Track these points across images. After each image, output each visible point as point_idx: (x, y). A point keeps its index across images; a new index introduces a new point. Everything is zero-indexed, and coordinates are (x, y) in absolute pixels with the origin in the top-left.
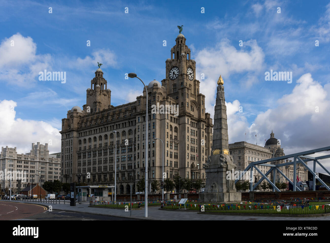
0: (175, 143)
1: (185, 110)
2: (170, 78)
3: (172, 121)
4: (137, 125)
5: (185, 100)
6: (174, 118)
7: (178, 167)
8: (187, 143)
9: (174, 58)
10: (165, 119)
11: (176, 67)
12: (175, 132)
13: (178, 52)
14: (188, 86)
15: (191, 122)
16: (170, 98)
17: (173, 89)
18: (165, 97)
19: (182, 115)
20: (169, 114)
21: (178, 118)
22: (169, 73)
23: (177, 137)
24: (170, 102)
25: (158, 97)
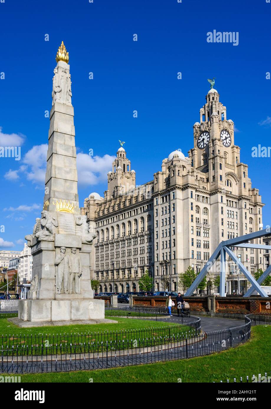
0: (205, 229)
1: (217, 185)
3: (199, 201)
4: (155, 208)
5: (217, 172)
6: (202, 197)
8: (221, 227)
10: (188, 198)
11: (206, 132)
12: (205, 214)
13: (208, 113)
14: (222, 154)
15: (227, 200)
16: (197, 171)
17: (204, 160)
18: (190, 171)
19: (214, 193)
20: (194, 191)
21: (208, 196)
22: (198, 141)
23: (208, 220)
24: (197, 176)
25: (179, 171)
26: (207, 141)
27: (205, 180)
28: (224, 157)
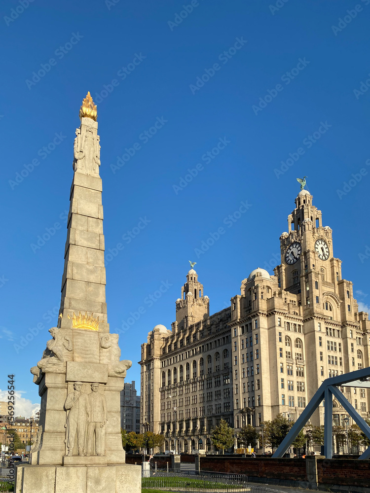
0: (298, 366)
1: (313, 308)
2: (287, 262)
3: (289, 330)
4: (233, 340)
5: (312, 292)
6: (293, 324)
8: (320, 364)
10: (275, 326)
11: (297, 243)
13: (299, 219)
14: (318, 270)
15: (327, 328)
16: (286, 292)
17: (294, 278)
18: (277, 293)
19: (308, 318)
20: (282, 317)
21: (301, 324)
22: (286, 255)
23: (302, 355)
24: (285, 298)
25: (262, 293)
26: (298, 254)
27: (297, 304)
28: (320, 272)
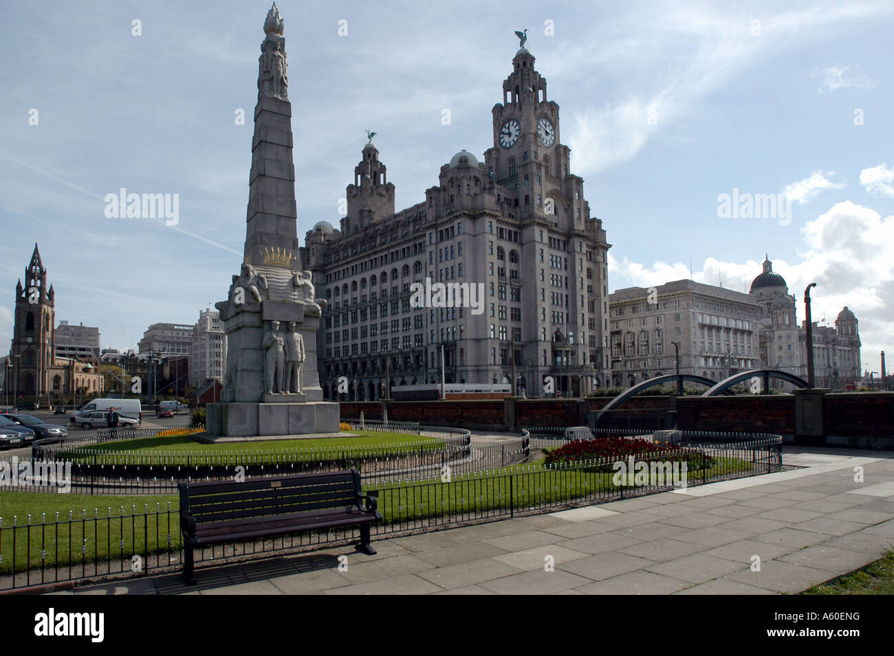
0: (512, 287)
1: (533, 210)
2: (501, 144)
3: (503, 238)
4: (428, 249)
5: (533, 189)
6: (507, 231)
7: (522, 340)
8: (540, 285)
9: (509, 100)
10: (484, 233)
11: (514, 120)
12: (512, 261)
13: (517, 87)
14: (541, 158)
15: (550, 238)
16: (498, 186)
17: (510, 168)
18: (488, 187)
19: (528, 224)
20: (494, 222)
21: (518, 230)
23: (518, 273)
24: (499, 195)
25: (468, 186)
26: (516, 136)
27: (513, 202)
28: (543, 163)
